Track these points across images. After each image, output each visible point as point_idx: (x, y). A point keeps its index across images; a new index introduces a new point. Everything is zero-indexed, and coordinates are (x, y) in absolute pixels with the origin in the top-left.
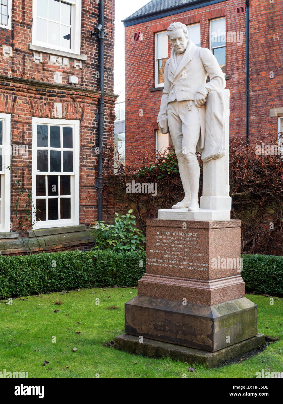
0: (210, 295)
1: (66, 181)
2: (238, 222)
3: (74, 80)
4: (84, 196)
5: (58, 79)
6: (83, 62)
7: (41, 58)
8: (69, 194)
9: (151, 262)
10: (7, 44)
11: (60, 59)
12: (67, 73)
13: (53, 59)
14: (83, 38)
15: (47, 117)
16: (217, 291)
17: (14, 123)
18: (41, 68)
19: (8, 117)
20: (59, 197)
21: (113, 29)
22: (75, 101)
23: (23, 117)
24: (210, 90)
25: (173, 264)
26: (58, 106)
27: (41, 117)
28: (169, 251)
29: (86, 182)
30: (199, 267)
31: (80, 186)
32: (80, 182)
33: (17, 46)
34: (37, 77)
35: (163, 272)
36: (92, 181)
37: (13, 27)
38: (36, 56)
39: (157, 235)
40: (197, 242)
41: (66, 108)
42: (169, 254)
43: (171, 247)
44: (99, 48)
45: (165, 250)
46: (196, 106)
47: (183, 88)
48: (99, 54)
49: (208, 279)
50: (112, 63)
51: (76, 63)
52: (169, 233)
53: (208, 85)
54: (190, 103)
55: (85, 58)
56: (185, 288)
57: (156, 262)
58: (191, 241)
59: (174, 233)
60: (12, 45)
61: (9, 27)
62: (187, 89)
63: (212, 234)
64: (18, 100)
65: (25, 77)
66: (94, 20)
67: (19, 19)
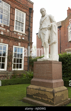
0: (53, 84)
1: (21, 60)
2: (61, 63)
3: (23, 38)
4: (25, 63)
5: (20, 38)
6: (25, 35)
7: (16, 33)
8: (21, 63)
9: (35, 74)
10: (8, 29)
11: (20, 34)
12: (22, 37)
13: (19, 34)
14: (25, 30)
15: (17, 46)
16: (55, 83)
17: (9, 46)
18: (16, 35)
19: (7, 45)
20: (19, 63)
21: (32, 29)
22: (23, 43)
23: (11, 45)
24: (52, 25)
25: (41, 75)
26: (19, 44)
27: (15, 45)
28: (40, 71)
29: (25, 61)
30: (49, 75)
31: (24, 61)
32: (24, 60)
33: (10, 30)
34: (15, 37)
35: (38, 78)
36: (27, 60)
37: (10, 26)
38: (15, 33)
39: (37, 66)
40: (48, 67)
41: (21, 44)
42: (40, 72)
43: (41, 69)
44: (29, 33)
45: (39, 71)
46: (48, 29)
47: (45, 25)
48: (29, 34)
49: (52, 79)
50: (32, 36)
51: (24, 35)
52: (40, 65)
53: (51, 23)
54: (46, 29)
55: (26, 34)
56: (45, 82)
57: (36, 74)
58: (46, 67)
59: (41, 65)
60: (9, 30)
61: (9, 26)
62: (46, 25)
63: (53, 65)
64: (10, 41)
65: (12, 37)
66: (28, 27)
67: (11, 24)
